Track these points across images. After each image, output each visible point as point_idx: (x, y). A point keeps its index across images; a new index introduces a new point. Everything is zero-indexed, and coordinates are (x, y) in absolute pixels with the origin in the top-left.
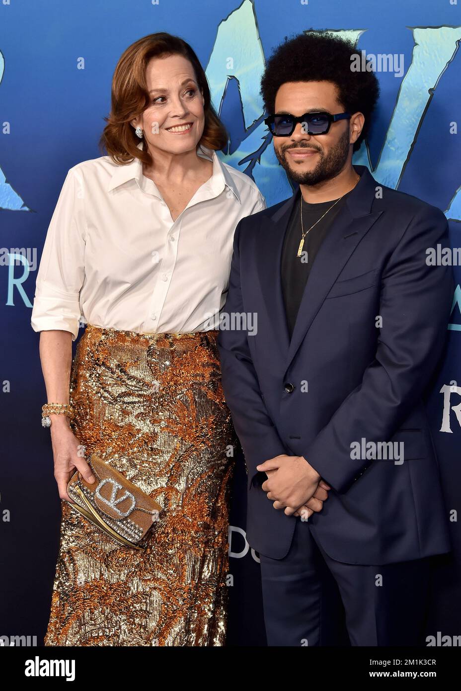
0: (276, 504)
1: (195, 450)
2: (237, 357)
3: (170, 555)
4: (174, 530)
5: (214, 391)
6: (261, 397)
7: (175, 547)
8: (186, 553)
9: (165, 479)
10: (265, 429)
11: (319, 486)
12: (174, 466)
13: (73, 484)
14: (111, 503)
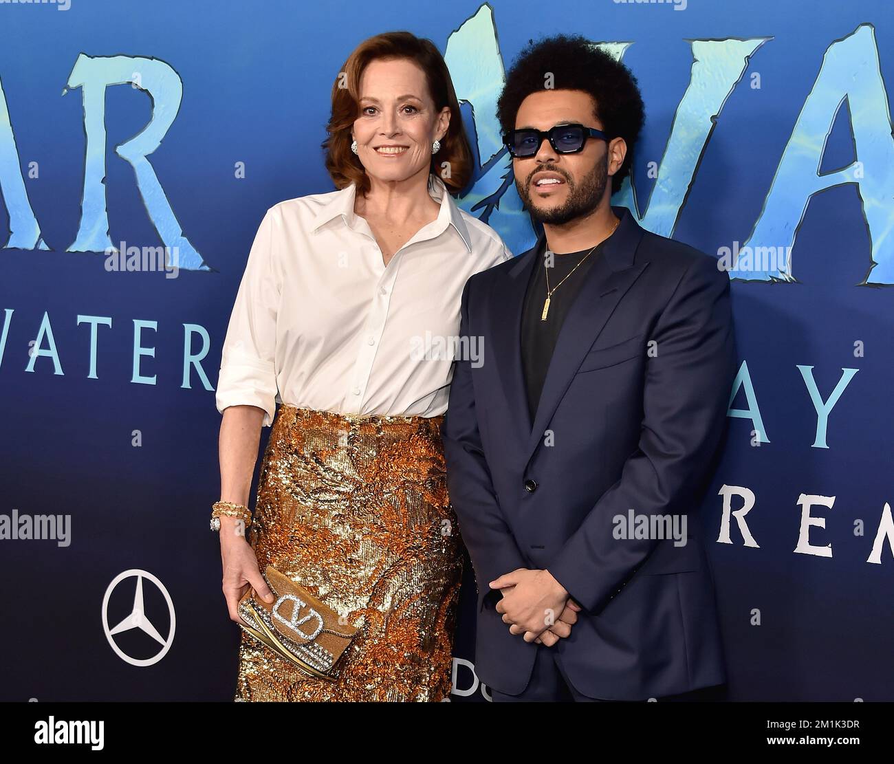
0: (513, 629)
1: (404, 565)
2: (464, 448)
3: (368, 691)
4: (374, 661)
5: (433, 493)
6: (495, 498)
7: (374, 682)
8: (388, 689)
9: (366, 599)
10: (501, 537)
11: (566, 606)
12: (377, 583)
13: (245, 602)
14: (292, 624)
